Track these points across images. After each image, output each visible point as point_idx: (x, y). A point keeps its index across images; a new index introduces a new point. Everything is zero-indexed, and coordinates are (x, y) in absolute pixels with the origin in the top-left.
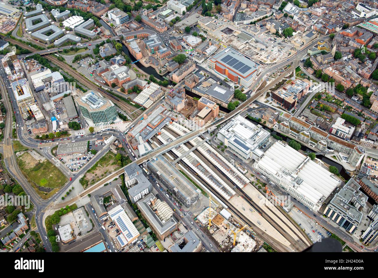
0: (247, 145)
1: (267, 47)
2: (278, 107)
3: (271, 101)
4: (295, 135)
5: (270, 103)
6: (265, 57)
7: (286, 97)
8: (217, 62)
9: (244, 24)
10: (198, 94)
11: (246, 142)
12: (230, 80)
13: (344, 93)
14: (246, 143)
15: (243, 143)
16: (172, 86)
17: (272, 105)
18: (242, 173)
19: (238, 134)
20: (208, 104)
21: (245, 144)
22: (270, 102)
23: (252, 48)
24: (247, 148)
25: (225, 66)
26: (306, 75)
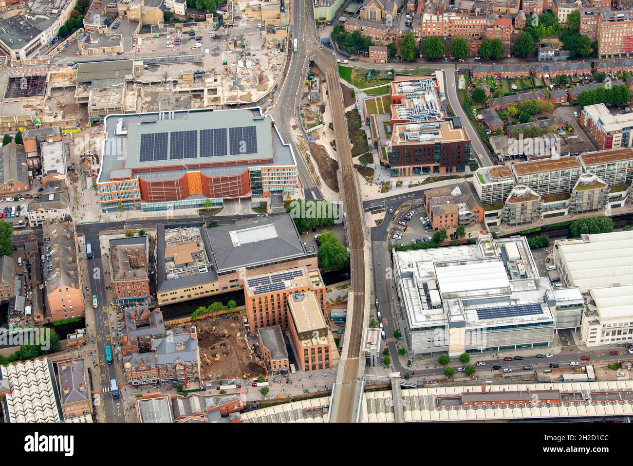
0: (523, 302)
1: (199, 63)
2: (427, 181)
3: (394, 181)
4: (557, 209)
5: (397, 186)
6: (232, 89)
7: (437, 136)
8: (135, 171)
9: (43, 44)
10: (186, 298)
11: (512, 296)
12: (221, 200)
13: (506, 58)
14: (515, 300)
15: (505, 304)
16: (80, 331)
17: (410, 186)
18: (589, 380)
19: (469, 294)
20: (287, 283)
21: (513, 303)
22: (394, 184)
23: (160, 89)
24: (535, 309)
25: (180, 168)
26: (379, 72)
